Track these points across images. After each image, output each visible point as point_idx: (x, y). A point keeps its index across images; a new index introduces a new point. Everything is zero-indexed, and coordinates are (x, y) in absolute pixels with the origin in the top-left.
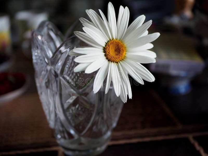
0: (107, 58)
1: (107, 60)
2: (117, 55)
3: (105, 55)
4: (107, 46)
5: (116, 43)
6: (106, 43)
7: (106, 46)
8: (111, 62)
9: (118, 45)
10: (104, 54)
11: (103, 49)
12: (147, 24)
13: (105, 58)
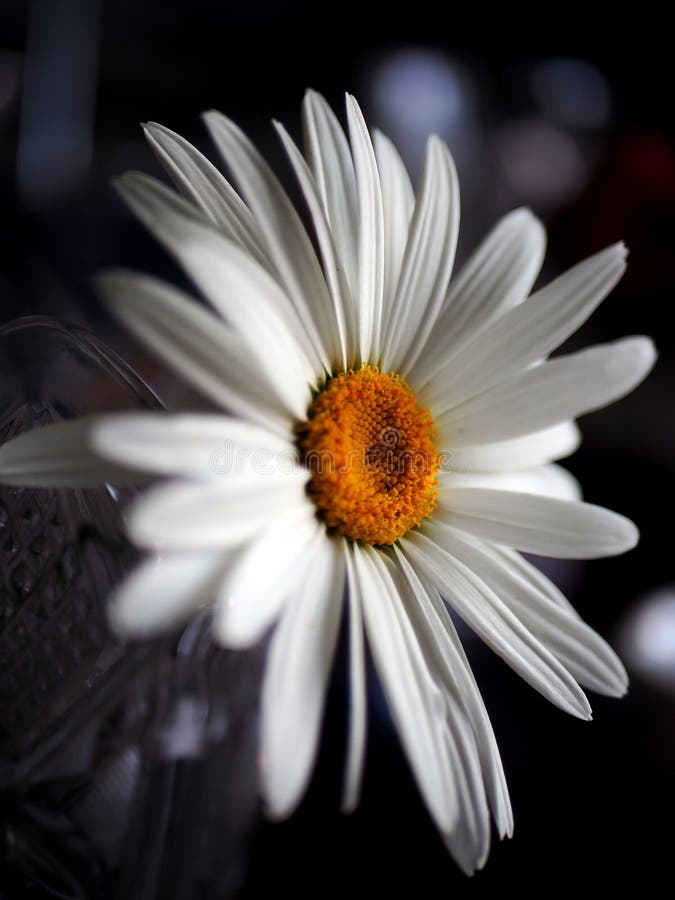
0: (321, 515)
1: (323, 530)
2: (386, 487)
3: (312, 490)
4: (325, 420)
5: (381, 400)
6: (315, 395)
7: (311, 413)
8: (351, 544)
9: (389, 416)
10: (303, 475)
11: (292, 437)
12: (597, 272)
13: (306, 509)
